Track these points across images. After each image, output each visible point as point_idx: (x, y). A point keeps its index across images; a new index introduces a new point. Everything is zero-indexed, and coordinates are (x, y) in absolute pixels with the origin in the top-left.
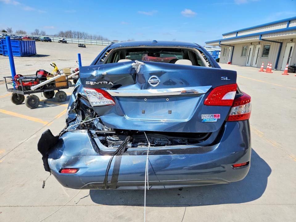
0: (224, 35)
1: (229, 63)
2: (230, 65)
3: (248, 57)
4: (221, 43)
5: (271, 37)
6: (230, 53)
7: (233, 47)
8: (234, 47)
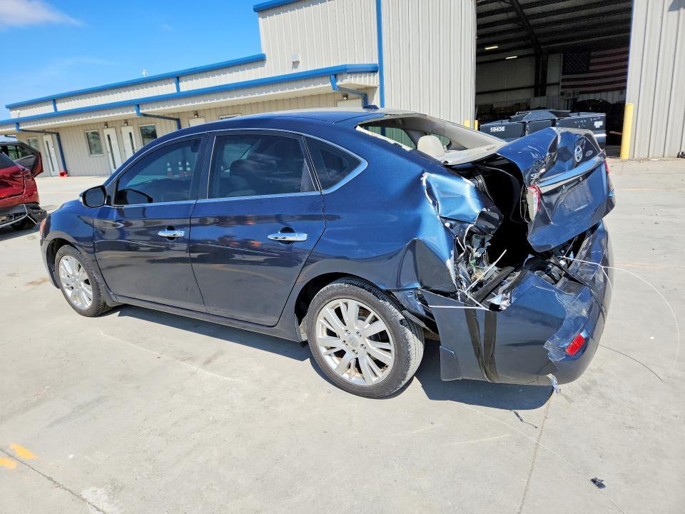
0: (12, 107)
1: (62, 174)
2: (65, 178)
3: (110, 154)
4: (21, 128)
5: (161, 108)
6: (52, 150)
7: (55, 136)
8: (58, 135)
